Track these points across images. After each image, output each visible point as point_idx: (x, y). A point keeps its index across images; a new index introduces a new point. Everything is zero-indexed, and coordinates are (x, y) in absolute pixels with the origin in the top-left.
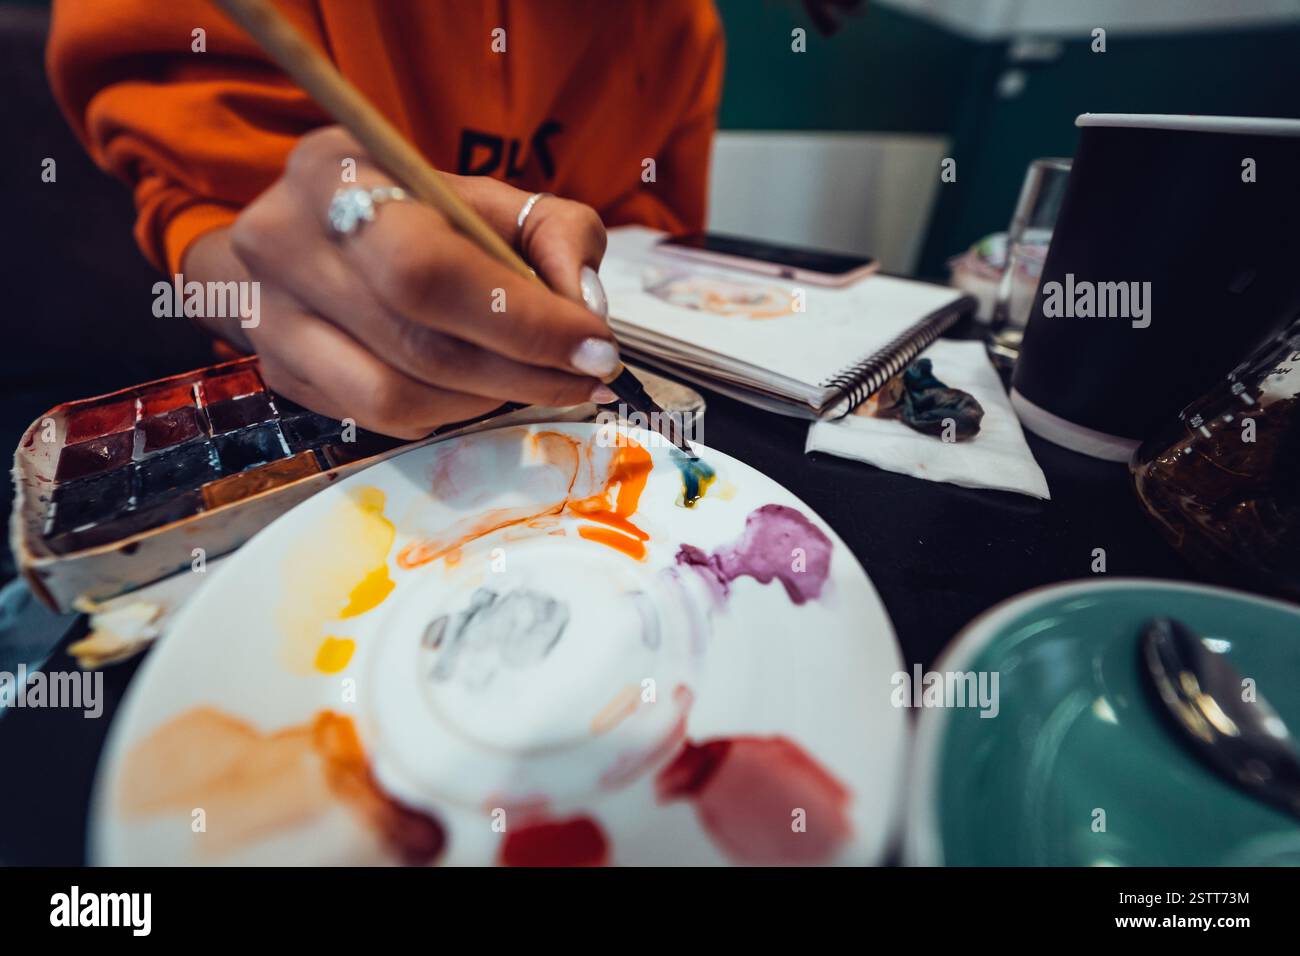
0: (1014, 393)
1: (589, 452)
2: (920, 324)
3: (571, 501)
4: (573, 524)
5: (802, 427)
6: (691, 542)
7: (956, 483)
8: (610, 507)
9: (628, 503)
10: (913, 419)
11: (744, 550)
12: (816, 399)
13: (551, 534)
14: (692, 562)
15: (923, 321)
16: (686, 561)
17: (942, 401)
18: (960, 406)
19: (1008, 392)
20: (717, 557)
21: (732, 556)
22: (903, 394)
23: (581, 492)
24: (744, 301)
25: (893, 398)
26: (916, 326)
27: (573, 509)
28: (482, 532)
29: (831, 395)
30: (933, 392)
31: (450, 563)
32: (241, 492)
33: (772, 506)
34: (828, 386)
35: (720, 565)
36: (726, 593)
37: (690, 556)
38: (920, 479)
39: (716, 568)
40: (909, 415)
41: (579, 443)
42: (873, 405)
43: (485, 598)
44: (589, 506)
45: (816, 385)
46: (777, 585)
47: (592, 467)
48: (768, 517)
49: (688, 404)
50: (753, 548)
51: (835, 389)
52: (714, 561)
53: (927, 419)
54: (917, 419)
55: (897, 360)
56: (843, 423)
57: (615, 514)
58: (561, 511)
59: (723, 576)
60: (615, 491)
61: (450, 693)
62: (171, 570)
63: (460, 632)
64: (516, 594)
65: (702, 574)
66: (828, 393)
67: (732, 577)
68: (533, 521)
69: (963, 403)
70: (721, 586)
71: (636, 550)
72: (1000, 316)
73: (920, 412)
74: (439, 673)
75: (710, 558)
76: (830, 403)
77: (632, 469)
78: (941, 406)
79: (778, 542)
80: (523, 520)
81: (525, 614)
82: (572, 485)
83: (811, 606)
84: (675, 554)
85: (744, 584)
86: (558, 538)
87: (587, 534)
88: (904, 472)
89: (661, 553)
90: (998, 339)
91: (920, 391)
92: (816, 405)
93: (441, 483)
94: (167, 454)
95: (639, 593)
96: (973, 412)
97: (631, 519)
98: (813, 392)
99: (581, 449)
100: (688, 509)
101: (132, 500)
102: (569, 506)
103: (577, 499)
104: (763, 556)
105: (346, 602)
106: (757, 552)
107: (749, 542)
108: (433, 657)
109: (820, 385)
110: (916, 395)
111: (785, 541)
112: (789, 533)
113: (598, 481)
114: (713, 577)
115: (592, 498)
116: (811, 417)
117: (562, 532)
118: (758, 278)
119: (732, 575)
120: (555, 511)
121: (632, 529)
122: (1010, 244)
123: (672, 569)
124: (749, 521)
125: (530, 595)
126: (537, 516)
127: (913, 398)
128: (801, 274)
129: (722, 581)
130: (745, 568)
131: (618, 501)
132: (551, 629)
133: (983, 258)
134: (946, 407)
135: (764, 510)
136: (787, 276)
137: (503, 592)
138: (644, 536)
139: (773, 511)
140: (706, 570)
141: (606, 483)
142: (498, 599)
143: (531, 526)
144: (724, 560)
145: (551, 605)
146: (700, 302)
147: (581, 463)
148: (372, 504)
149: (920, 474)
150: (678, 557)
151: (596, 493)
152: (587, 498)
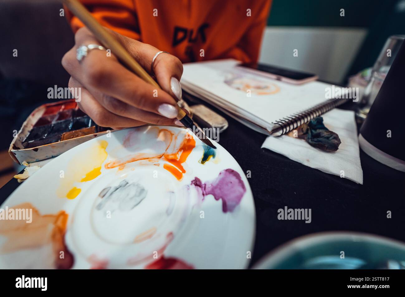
0: (360, 135)
1: (176, 138)
2: (326, 102)
3: (165, 154)
4: (163, 162)
5: (264, 137)
6: (199, 177)
7: (320, 170)
8: (178, 158)
9: (183, 159)
10: (310, 141)
11: (215, 185)
12: (269, 128)
13: (154, 165)
14: (196, 185)
15: (328, 101)
16: (194, 184)
17: (323, 135)
18: (331, 138)
19: (358, 135)
20: (205, 184)
21: (210, 186)
22: (307, 130)
23: (170, 152)
24: (258, 88)
25: (303, 131)
26: (324, 103)
27: (165, 157)
28: (134, 160)
29: (276, 127)
30: (321, 131)
31: (120, 169)
32: (72, 137)
33: (230, 169)
34: (275, 124)
35: (205, 189)
36: (203, 200)
37: (197, 183)
38: (305, 166)
39: (203, 188)
40: (309, 138)
41: (173, 134)
42: (295, 133)
43: (124, 183)
44: (171, 157)
45: (271, 123)
46: (220, 202)
47: (175, 144)
48: (228, 173)
49: (221, 124)
50: (218, 185)
51: (277, 125)
52: (204, 186)
53: (315, 141)
54: (312, 141)
55: (313, 115)
56: (280, 138)
57: (178, 161)
58: (161, 157)
59: (205, 193)
60: (180, 153)
61: (98, 214)
62: (49, 157)
63: (111, 194)
64: (134, 185)
65: (198, 190)
66: (274, 126)
67: (207, 194)
68: (151, 159)
69: (332, 137)
70: (202, 196)
71: (179, 176)
72: (364, 102)
73: (314, 138)
74: (99, 207)
75: (203, 185)
76: (275, 130)
77: (188, 147)
78: (323, 137)
79: (227, 184)
80: (148, 158)
81: (133, 191)
82: (167, 149)
83: (228, 214)
84: (191, 180)
85: (210, 198)
86: (156, 166)
87: (166, 167)
88: (299, 162)
89: (187, 178)
90: (361, 111)
91: (315, 130)
92: (270, 130)
93: (126, 143)
94: (61, 123)
95: (173, 192)
96: (336, 141)
97: (182, 164)
98: (269, 125)
99: (174, 137)
100: (202, 164)
101: (46, 135)
102: (164, 156)
103: (168, 154)
104: (220, 189)
105: (84, 177)
106: (219, 187)
107: (217, 182)
108: (100, 200)
109: (272, 123)
110: (313, 131)
111: (230, 185)
112: (233, 182)
113: (176, 149)
114: (201, 192)
115: (172, 154)
116: (268, 134)
117: (158, 165)
118: (268, 80)
119: (207, 193)
120: (159, 157)
121: (181, 168)
122: (373, 72)
123: (188, 186)
124: (220, 174)
125: (138, 185)
126: (153, 158)
127: (312, 132)
128: (284, 79)
129: (203, 195)
130: (213, 192)
131: (180, 157)
132: (138, 199)
133: (363, 77)
134: (325, 138)
135: (227, 170)
136: (279, 79)
137: (130, 182)
138: (184, 171)
139: (231, 172)
140: (200, 189)
141: (178, 150)
142: (128, 185)
143: (149, 161)
144: (207, 187)
145: (143, 190)
146: (241, 87)
147: (172, 141)
148: (104, 146)
149: (306, 164)
150: (192, 182)
151: (174, 152)
152: (171, 154)
